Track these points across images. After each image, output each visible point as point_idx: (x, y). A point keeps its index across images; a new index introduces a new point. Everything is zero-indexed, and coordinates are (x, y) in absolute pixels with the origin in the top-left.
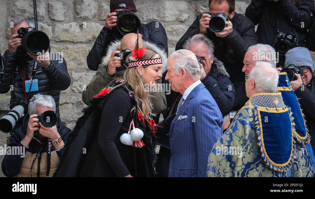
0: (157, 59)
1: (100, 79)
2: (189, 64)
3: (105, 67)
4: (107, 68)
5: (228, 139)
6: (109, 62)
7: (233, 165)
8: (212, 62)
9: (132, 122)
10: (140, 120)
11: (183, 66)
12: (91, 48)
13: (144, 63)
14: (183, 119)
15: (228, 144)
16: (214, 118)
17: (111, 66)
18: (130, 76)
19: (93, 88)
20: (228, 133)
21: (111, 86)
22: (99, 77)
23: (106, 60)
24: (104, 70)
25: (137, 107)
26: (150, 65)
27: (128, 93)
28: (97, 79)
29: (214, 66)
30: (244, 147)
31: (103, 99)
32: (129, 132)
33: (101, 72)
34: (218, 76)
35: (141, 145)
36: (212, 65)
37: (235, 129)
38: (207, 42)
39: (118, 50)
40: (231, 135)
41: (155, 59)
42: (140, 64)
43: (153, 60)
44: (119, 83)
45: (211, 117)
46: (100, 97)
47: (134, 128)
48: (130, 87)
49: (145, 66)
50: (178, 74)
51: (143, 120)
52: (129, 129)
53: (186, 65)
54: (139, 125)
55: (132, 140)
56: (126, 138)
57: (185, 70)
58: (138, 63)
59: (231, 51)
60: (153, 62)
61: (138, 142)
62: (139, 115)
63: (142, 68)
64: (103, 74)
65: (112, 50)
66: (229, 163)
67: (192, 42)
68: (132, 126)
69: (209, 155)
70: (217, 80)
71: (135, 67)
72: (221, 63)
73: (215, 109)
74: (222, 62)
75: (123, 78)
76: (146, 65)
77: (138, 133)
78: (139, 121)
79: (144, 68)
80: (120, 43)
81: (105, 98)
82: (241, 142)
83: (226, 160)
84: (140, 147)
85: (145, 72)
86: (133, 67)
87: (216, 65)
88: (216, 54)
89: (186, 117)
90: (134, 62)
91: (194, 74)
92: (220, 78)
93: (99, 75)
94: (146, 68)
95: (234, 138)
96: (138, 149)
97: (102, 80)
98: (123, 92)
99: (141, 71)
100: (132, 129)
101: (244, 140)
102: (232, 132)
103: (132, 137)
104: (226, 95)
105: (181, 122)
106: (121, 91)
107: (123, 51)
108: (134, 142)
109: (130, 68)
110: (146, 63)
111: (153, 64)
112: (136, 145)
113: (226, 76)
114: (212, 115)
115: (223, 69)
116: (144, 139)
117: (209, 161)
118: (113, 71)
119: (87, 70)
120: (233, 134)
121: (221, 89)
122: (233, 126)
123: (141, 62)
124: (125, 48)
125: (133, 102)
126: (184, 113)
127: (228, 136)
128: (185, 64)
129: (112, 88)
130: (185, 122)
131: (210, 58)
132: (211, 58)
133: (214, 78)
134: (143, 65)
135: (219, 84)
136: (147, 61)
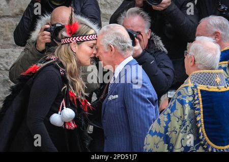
0: (92, 35)
1: (28, 55)
2: (117, 39)
3: (33, 42)
4: (36, 44)
5: (166, 119)
6: (38, 37)
7: (171, 148)
8: (149, 37)
9: (63, 101)
10: (71, 99)
11: (110, 42)
12: (18, 23)
13: (78, 39)
14: (113, 99)
15: (165, 125)
16: (146, 96)
17: (40, 41)
18: (62, 53)
19: (20, 65)
20: (166, 113)
21: (41, 62)
22: (27, 53)
23: (35, 35)
24: (33, 46)
25: (68, 86)
26: (84, 41)
27: (59, 70)
28: (25, 55)
29: (151, 41)
30: (183, 129)
31: (32, 76)
32: (59, 112)
33: (29, 47)
34: (155, 52)
35: (73, 126)
36: (149, 40)
37: (173, 109)
38: (143, 16)
39: (48, 24)
40: (169, 115)
41: (90, 35)
42: (74, 40)
43: (88, 36)
44: (50, 60)
45: (143, 95)
46: (29, 74)
47: (65, 107)
48: (61, 64)
49: (79, 43)
50: (107, 50)
51: (75, 99)
52: (59, 108)
53: (114, 41)
54: (70, 105)
55: (62, 121)
56: (56, 119)
57: (114, 46)
58: (72, 40)
59: (169, 25)
60: (88, 38)
61: (69, 123)
62: (70, 94)
63: (76, 45)
64: (31, 50)
65: (42, 24)
66: (167, 145)
67: (127, 17)
68: (63, 106)
69: (145, 136)
70: (154, 56)
71: (69, 43)
72: (158, 38)
73: (147, 87)
74: (159, 36)
75: (54, 55)
76: (81, 41)
77: (69, 113)
78: (70, 101)
79: (78, 44)
80: (50, 17)
81: (34, 75)
82: (180, 122)
83: (163, 142)
84: (72, 128)
85: (80, 49)
86: (66, 43)
87: (153, 41)
88: (153, 28)
89: (117, 96)
90: (67, 38)
91: (124, 50)
92: (157, 54)
93: (27, 51)
94: (80, 45)
95: (172, 118)
96: (69, 130)
97: (31, 57)
98: (54, 69)
99: (75, 48)
100: (63, 109)
101: (183, 121)
102: (170, 112)
103: (62, 118)
104: (164, 73)
105: (112, 103)
106: (52, 68)
107: (53, 25)
108: (65, 123)
109: (62, 44)
110: (80, 39)
111: (87, 40)
112: (67, 127)
113: (164, 52)
114: (144, 93)
115: (160, 44)
116: (75, 120)
117: (145, 144)
118: (42, 47)
119: (14, 45)
120: (171, 115)
121: (158, 66)
122: (171, 105)
123: (74, 38)
124: (55, 23)
125: (64, 80)
126: (115, 92)
127: (166, 116)
128: (113, 39)
129: (42, 65)
130: (116, 103)
131: (146, 32)
132: (148, 33)
133: (151, 54)
134: (77, 42)
135: (156, 61)
136: (81, 37)
